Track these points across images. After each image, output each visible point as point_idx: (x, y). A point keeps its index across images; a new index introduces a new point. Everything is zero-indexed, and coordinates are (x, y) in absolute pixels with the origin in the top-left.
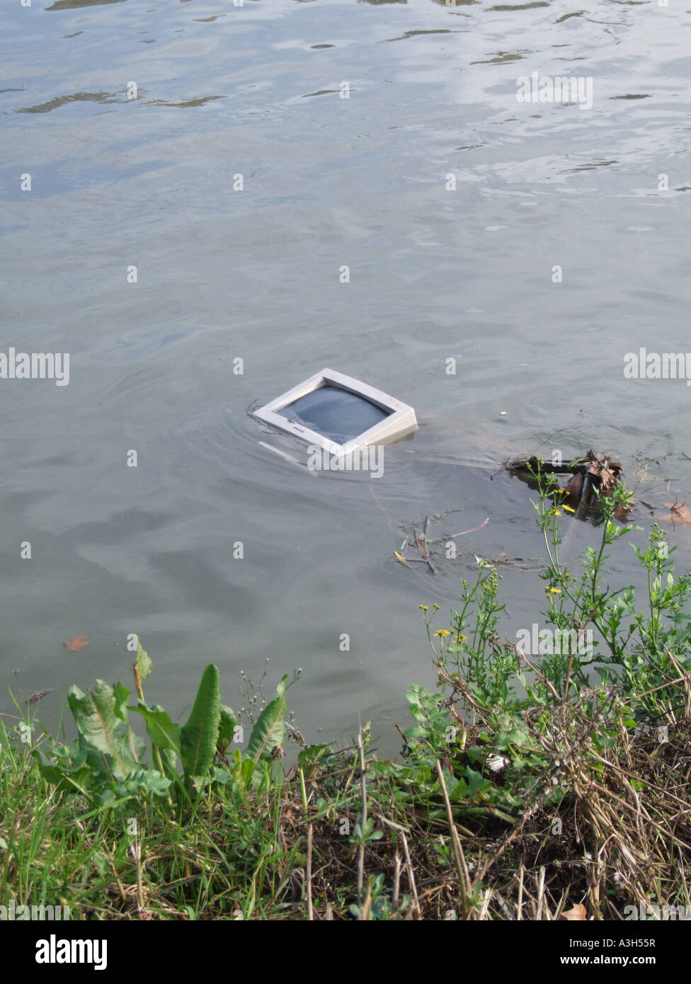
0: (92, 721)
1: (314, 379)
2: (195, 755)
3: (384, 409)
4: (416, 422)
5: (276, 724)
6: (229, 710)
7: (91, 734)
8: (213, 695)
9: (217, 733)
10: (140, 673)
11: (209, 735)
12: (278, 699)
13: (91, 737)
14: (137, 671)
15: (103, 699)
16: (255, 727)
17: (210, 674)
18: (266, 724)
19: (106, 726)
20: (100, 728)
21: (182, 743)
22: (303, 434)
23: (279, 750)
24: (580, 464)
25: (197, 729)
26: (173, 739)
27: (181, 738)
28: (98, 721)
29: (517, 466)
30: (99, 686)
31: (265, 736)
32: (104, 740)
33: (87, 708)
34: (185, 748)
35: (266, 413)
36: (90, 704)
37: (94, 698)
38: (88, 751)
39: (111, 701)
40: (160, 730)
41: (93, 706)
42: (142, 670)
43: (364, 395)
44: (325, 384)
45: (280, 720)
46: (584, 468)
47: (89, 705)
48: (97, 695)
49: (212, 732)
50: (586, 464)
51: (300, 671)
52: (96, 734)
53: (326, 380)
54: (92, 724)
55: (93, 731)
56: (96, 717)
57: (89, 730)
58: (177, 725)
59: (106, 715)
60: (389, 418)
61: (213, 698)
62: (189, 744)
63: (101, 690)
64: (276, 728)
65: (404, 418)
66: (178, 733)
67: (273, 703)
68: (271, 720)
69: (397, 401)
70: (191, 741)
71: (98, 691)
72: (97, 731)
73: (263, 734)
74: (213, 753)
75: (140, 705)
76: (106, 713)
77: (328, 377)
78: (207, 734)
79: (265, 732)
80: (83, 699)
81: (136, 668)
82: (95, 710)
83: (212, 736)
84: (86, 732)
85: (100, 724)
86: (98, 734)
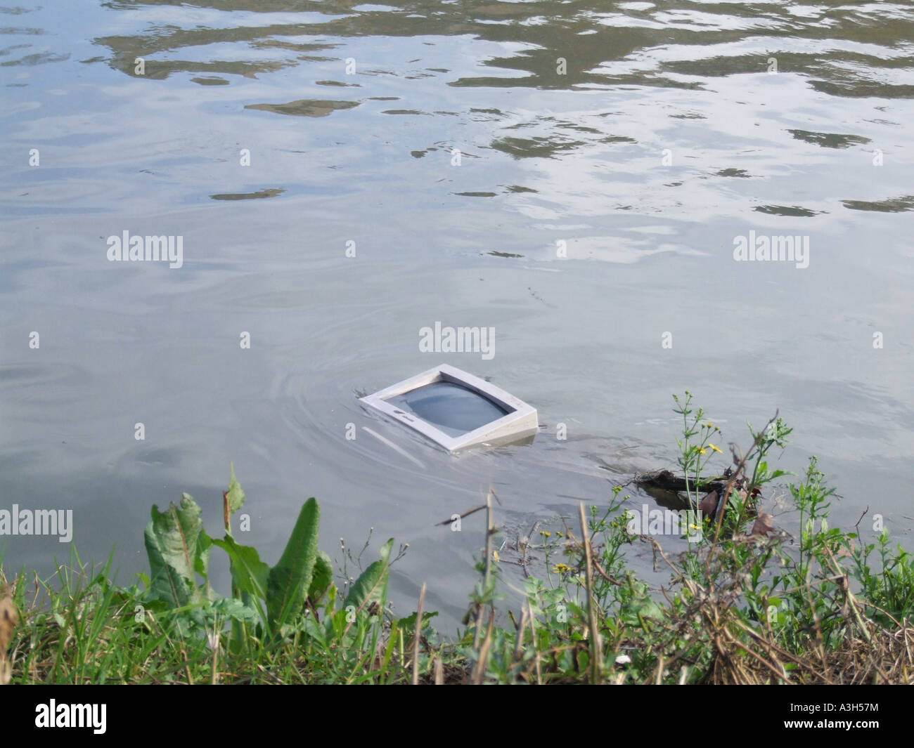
0: (173, 539)
1: (431, 373)
2: (283, 600)
3: (503, 407)
4: (538, 424)
5: (375, 589)
6: (325, 557)
7: (170, 553)
8: (311, 533)
9: (310, 578)
10: (231, 505)
11: (301, 579)
12: (381, 561)
13: (169, 556)
14: (228, 501)
15: (189, 515)
16: (351, 590)
17: (310, 509)
18: (364, 587)
19: (188, 549)
20: (180, 549)
21: (269, 586)
22: (413, 423)
23: (378, 606)
24: (716, 482)
25: (288, 571)
26: (259, 581)
27: (268, 580)
28: (179, 541)
29: (646, 480)
30: (186, 501)
31: (361, 601)
32: (183, 563)
33: (169, 524)
34: (272, 592)
35: (374, 401)
36: (173, 519)
37: (178, 513)
38: (160, 594)
39: (196, 521)
40: (245, 569)
41: (176, 522)
42: (233, 501)
43: (483, 392)
44: (442, 379)
45: (379, 586)
46: (720, 485)
47: (171, 520)
48: (182, 510)
49: (305, 575)
50: (723, 482)
51: (406, 546)
52: (175, 555)
53: (443, 375)
54: (172, 541)
55: (172, 551)
56: (177, 535)
57: (168, 549)
58: (265, 565)
59: (189, 536)
60: (508, 416)
61: (311, 536)
62: (277, 588)
63: (187, 505)
64: (374, 594)
65: (524, 418)
66: (266, 575)
67: (375, 564)
68: (370, 584)
69: (519, 401)
70: (280, 584)
71: (184, 506)
72: (177, 552)
73: (359, 598)
74: (303, 599)
75: (227, 537)
76: (189, 533)
77: (446, 372)
78: (299, 577)
79: (363, 596)
80: (165, 512)
81: (227, 497)
82: (178, 527)
83: (305, 580)
84: (165, 550)
85: (181, 544)
86: (177, 554)
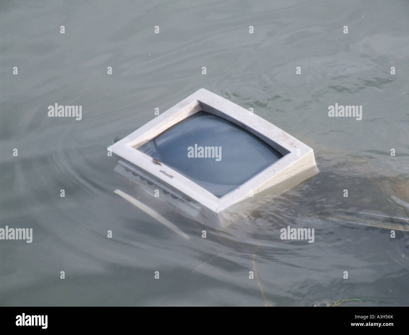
1: (187, 103)
3: (275, 148)
4: (314, 163)
44: (200, 110)
53: (201, 104)
60: (282, 160)
65: (300, 161)
69: (292, 138)
77: (205, 101)
